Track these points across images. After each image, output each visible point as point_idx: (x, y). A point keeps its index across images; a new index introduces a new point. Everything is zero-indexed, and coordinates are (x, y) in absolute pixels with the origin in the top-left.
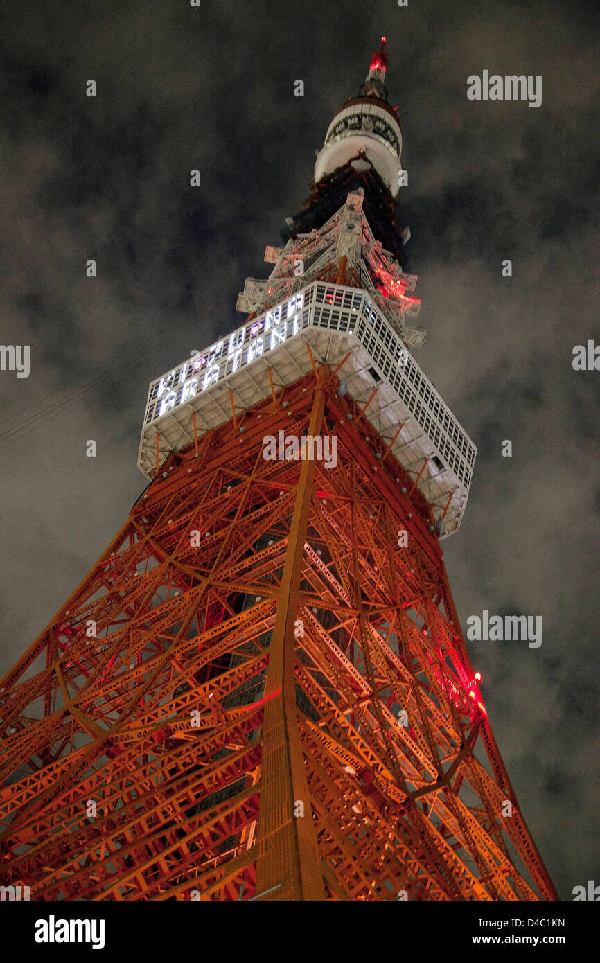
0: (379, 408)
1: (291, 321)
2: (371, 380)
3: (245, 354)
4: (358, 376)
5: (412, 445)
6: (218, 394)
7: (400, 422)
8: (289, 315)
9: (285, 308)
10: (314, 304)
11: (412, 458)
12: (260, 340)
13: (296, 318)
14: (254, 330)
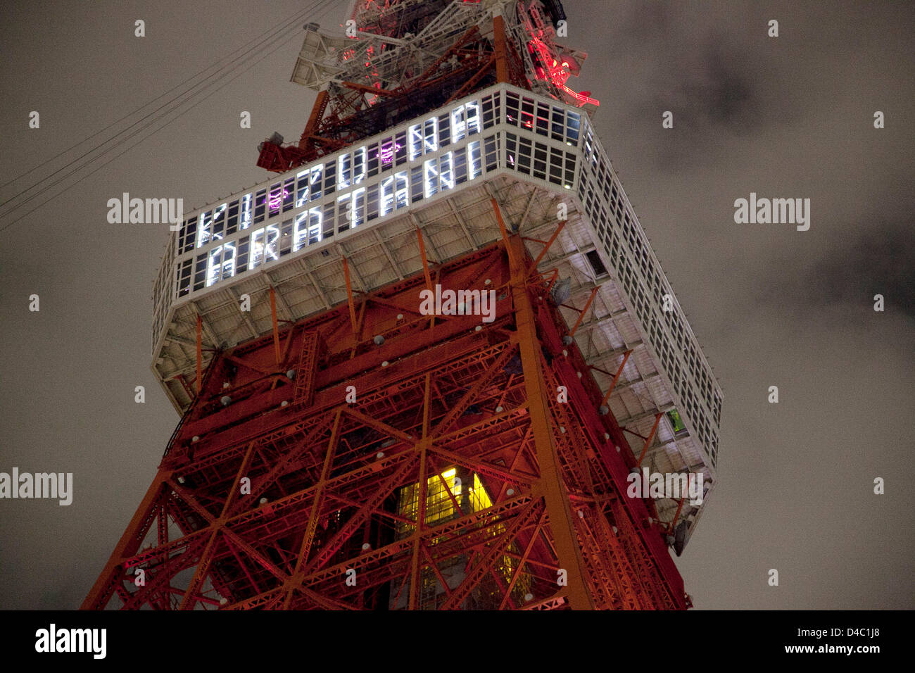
0: (594, 319)
1: (461, 151)
2: (590, 272)
3: (373, 195)
4: (568, 263)
5: (638, 387)
6: (321, 262)
7: (625, 346)
8: (455, 138)
9: (445, 124)
10: (502, 128)
11: (633, 408)
12: (399, 175)
13: (470, 148)
14: (385, 155)
